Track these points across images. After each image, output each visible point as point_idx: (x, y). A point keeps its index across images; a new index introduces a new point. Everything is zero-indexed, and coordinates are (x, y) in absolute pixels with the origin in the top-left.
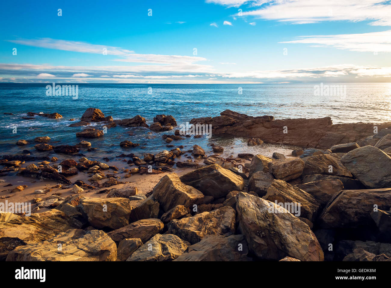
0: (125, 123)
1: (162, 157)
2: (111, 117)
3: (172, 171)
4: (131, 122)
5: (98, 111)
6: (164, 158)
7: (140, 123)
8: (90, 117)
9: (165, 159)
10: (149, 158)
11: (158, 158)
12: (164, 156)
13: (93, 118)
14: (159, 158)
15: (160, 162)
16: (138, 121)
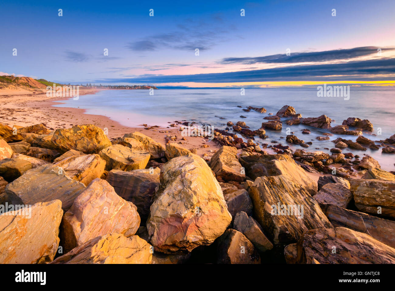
0: (309, 121)
1: (311, 155)
2: (300, 114)
3: (311, 172)
4: (315, 121)
5: (291, 109)
6: (310, 158)
7: (323, 123)
8: (283, 113)
9: (312, 158)
10: (298, 154)
11: (305, 155)
12: (313, 156)
13: (285, 114)
14: (307, 156)
15: (305, 160)
16: (321, 120)
